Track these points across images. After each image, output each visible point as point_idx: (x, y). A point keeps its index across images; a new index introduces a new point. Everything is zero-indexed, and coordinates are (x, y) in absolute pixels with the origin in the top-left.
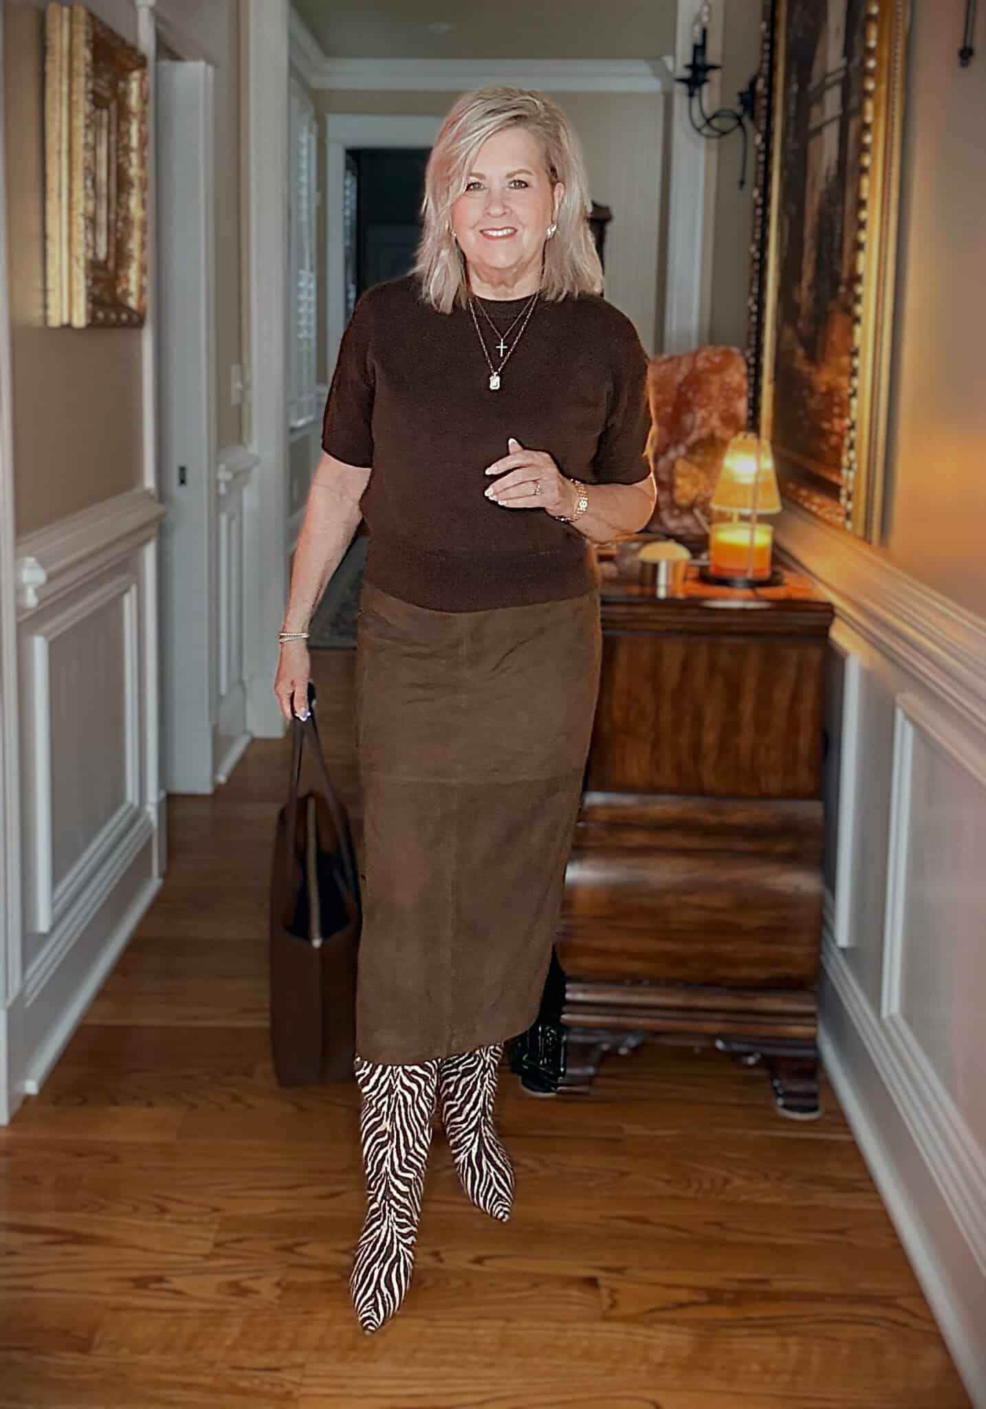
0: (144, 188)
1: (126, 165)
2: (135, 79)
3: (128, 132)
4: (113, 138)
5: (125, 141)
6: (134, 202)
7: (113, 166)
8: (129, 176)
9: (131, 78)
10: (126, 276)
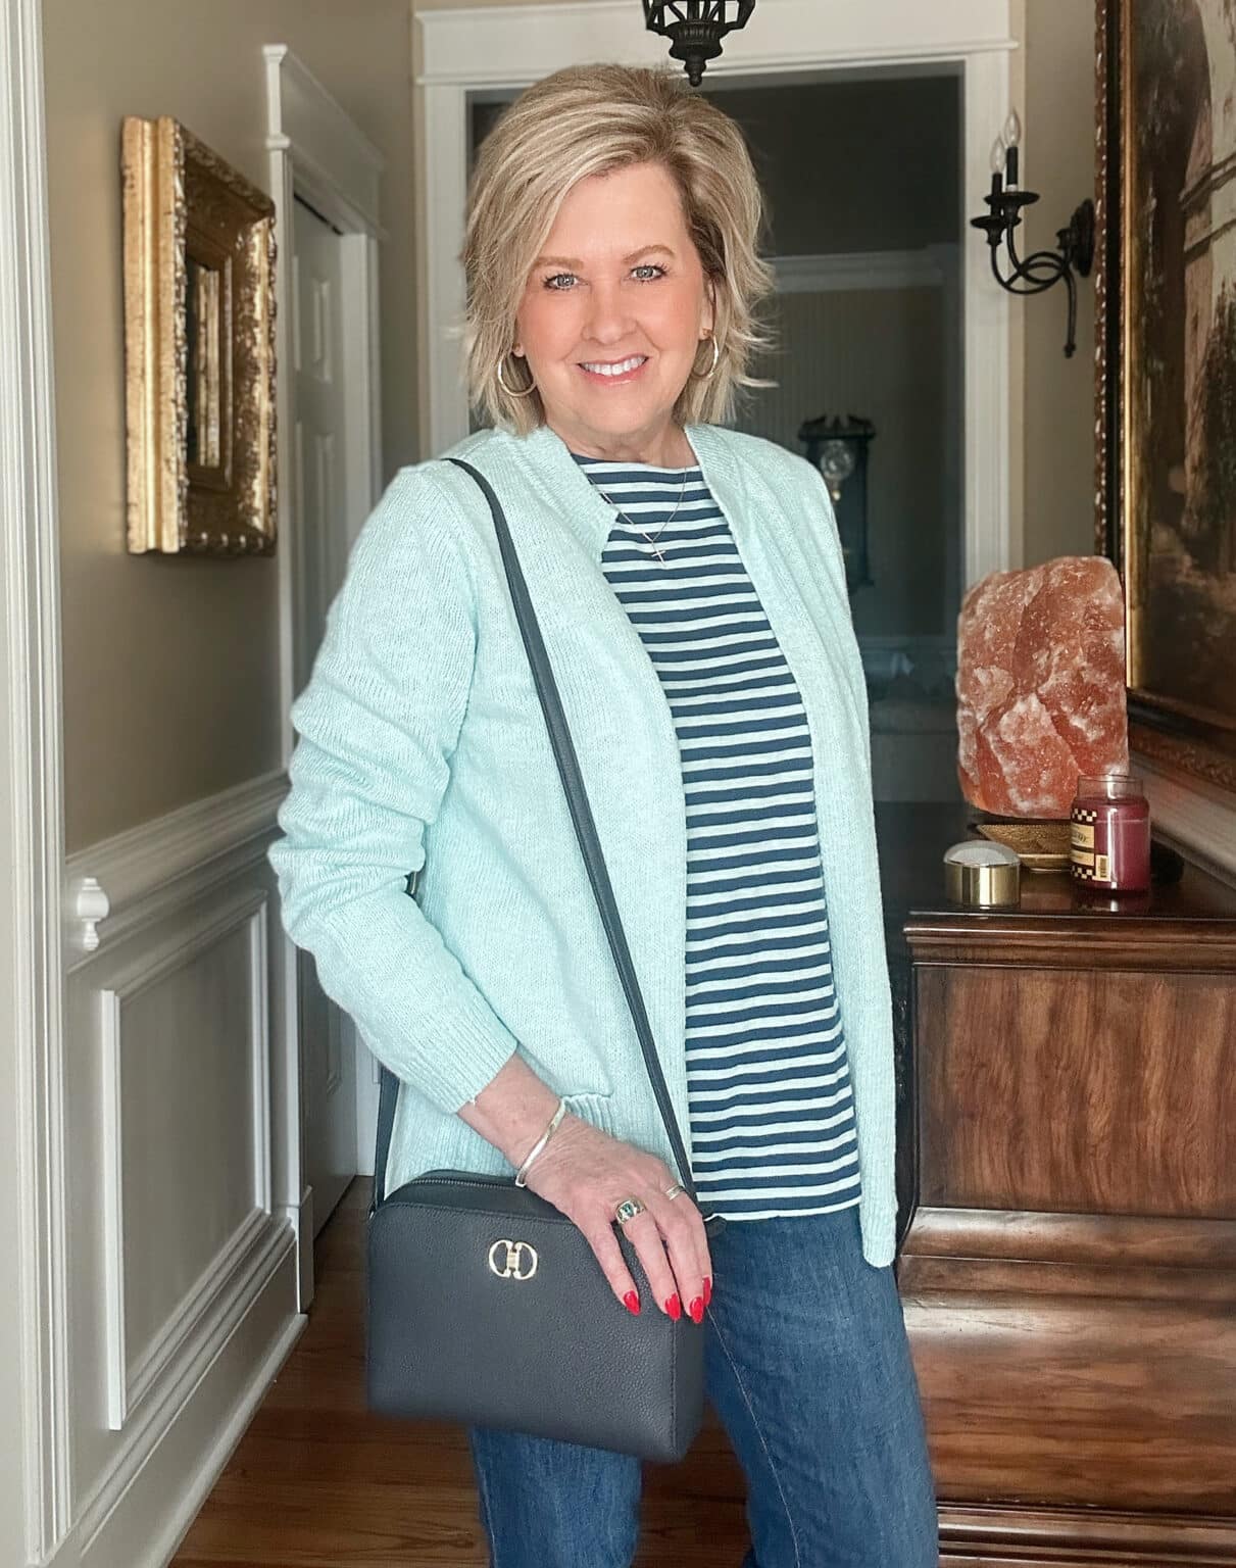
2: (258, 231)
3: (251, 300)
7: (230, 343)
8: (252, 357)
9: (254, 229)
10: (250, 487)
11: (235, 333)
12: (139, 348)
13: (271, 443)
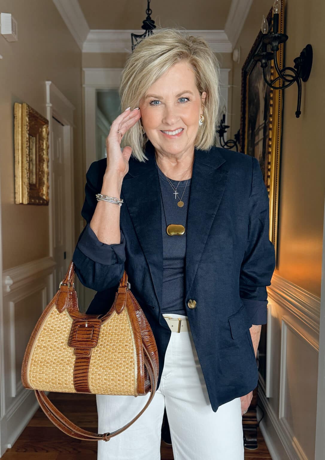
0: (48, 162)
1: (42, 154)
2: (45, 128)
3: (43, 144)
4: (38, 146)
5: (42, 147)
6: (45, 166)
7: (38, 155)
8: (43, 158)
9: (43, 127)
10: (42, 189)
11: (39, 152)
12: (18, 157)
13: (48, 179)
